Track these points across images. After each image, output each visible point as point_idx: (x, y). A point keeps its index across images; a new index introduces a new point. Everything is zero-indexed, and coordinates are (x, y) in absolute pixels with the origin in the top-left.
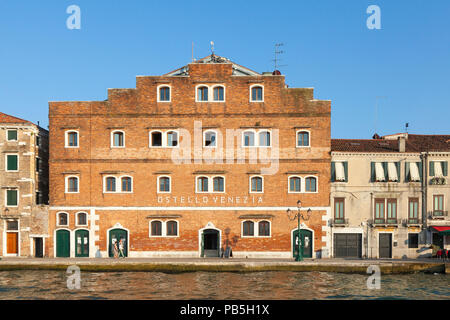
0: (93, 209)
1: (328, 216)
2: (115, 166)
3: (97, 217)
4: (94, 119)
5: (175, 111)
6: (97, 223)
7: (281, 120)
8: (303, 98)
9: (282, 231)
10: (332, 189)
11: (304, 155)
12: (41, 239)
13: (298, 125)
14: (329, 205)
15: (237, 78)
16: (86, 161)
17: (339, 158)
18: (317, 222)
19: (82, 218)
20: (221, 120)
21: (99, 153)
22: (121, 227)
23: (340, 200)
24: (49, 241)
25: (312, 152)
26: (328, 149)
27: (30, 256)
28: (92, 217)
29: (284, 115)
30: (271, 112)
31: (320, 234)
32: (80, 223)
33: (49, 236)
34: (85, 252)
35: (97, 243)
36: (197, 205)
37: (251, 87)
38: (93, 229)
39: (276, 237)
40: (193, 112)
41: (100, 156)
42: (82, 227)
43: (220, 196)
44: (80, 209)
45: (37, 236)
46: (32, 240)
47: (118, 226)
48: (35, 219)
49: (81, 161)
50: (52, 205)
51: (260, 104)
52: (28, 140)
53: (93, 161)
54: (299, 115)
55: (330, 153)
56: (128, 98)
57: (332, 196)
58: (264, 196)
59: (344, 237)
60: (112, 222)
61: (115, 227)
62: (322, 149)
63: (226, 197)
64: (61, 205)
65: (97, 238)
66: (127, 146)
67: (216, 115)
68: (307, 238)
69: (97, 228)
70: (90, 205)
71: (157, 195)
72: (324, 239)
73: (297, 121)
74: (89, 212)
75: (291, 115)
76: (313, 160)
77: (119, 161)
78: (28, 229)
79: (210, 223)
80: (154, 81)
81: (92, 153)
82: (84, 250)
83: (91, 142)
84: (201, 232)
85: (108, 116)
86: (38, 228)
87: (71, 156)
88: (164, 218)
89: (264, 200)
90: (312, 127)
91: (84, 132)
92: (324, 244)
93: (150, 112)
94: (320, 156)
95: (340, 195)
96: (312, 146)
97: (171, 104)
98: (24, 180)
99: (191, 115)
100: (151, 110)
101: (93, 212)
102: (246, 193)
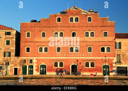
1: (115, 60)
2: (42, 44)
3: (36, 61)
4: (36, 28)
5: (62, 26)
6: (36, 63)
7: (98, 28)
8: (105, 21)
9: (99, 65)
10: (116, 51)
11: (106, 40)
12: (17, 68)
14: (115, 57)
15: (83, 15)
16: (33, 42)
17: (118, 41)
18: (111, 63)
19: (31, 61)
22: (44, 64)
23: (119, 55)
24: (20, 69)
25: (109, 39)
26: (114, 38)
27: (13, 74)
29: (99, 26)
30: (94, 25)
31: (112, 67)
33: (19, 67)
34: (32, 73)
35: (36, 70)
36: (70, 57)
37: (88, 17)
38: (35, 65)
39: (97, 68)
41: (38, 40)
42: (31, 64)
43: (77, 54)
44: (31, 58)
45: (16, 67)
46: (14, 69)
48: (15, 62)
49: (31, 42)
50: (21, 57)
51: (91, 23)
52: (14, 35)
53: (35, 42)
54: (104, 26)
55: (115, 39)
56: (47, 21)
57: (116, 53)
58: (92, 53)
60: (41, 62)
61: (42, 64)
62: (112, 38)
63: (80, 54)
64: (24, 57)
65: (36, 68)
66: (47, 37)
67: (76, 27)
69: (36, 64)
70: (34, 57)
71: (56, 53)
72: (114, 69)
74: (33, 59)
75: (101, 26)
76: (109, 41)
77: (43, 42)
78: (13, 65)
79: (74, 63)
80: (56, 16)
81: (35, 40)
82: (31, 72)
83: (34, 36)
84: (71, 66)
85: (40, 27)
86: (16, 65)
87: (28, 40)
88: (58, 61)
89: (92, 55)
90: (108, 30)
91: (32, 33)
94: (111, 40)
95: (119, 53)
96: (108, 37)
97: (61, 23)
98: (12, 48)
99: (68, 27)
100: (55, 25)
101: (35, 59)
102: (86, 53)
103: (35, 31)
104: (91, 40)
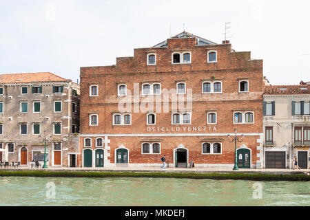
0: (106, 136)
1: (261, 140)
3: (109, 141)
4: (107, 77)
5: (158, 71)
6: (109, 145)
7: (229, 75)
8: (244, 58)
9: (230, 150)
10: (264, 121)
11: (244, 98)
12: (75, 155)
13: (240, 77)
14: (262, 132)
15: (199, 47)
16: (102, 104)
17: (268, 99)
18: (254, 144)
19: (100, 141)
20: (188, 76)
21: (110, 99)
22: (124, 148)
23: (269, 128)
24: (79, 157)
25: (250, 96)
26: (261, 93)
27: (68, 166)
28: (106, 141)
29: (231, 70)
30: (222, 69)
31: (256, 151)
32: (98, 145)
34: (101, 164)
35: (109, 158)
36: (172, 132)
37: (208, 52)
38: (107, 148)
39: (225, 154)
40: (170, 71)
41: (111, 101)
42: (99, 148)
44: (98, 136)
45: (72, 153)
46: (69, 156)
47: (122, 147)
48: (71, 143)
49: (99, 104)
50: (82, 134)
51: (214, 64)
52: (67, 93)
53: (106, 105)
54: (241, 70)
55: (262, 96)
56: (129, 63)
57: (264, 125)
58: (217, 126)
59: (273, 154)
60: (118, 144)
61: (120, 147)
62: (257, 93)
64: (87, 133)
65: (109, 155)
67: (185, 72)
68: (246, 155)
69: (109, 148)
70: (105, 133)
71: (147, 126)
72: (258, 155)
73: (240, 75)
74: (104, 137)
75: (235, 70)
76: (250, 101)
78: (67, 149)
79: (181, 144)
80: (145, 51)
81: (106, 100)
82: (100, 162)
83: (105, 93)
84: (175, 151)
85: (116, 75)
86: (73, 148)
87: (93, 101)
88: (151, 141)
89: (217, 128)
90: (250, 78)
91: (101, 86)
92: (259, 159)
93: (142, 72)
94: (256, 98)
95: (270, 125)
96: (250, 91)
97: (155, 66)
98: (65, 117)
99: (169, 73)
100: (143, 70)
101: (106, 138)
102: (205, 124)
103: (107, 82)
104: (215, 99)
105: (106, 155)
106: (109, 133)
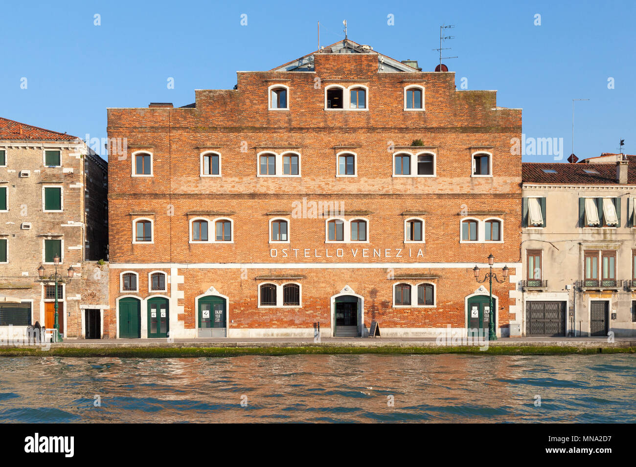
0: (174, 267)
1: (519, 277)
2: (207, 205)
3: (181, 279)
4: (175, 133)
5: (294, 124)
6: (180, 287)
7: (450, 137)
8: (482, 104)
9: (452, 298)
10: (524, 237)
11: (483, 189)
12: (98, 311)
13: (474, 144)
14: (520, 260)
15: (386, 76)
16: (164, 196)
17: (533, 192)
18: (503, 285)
19: (159, 280)
20: (362, 137)
21: (183, 184)
23: (535, 253)
24: (110, 314)
25: (495, 184)
26: (519, 180)
27: (81, 336)
28: (174, 279)
29: (454, 129)
30: (435, 125)
31: (507, 302)
33: (108, 307)
34: (163, 331)
35: (181, 317)
36: (328, 261)
37: (406, 88)
38: (175, 297)
39: (444, 307)
40: (322, 125)
41: (184, 189)
42: (158, 294)
43: (361, 247)
44: (156, 267)
45: (92, 307)
46: (83, 314)
47: (212, 291)
48: (89, 282)
49: (156, 196)
50: (114, 262)
51: (419, 114)
52: (77, 167)
53: (173, 196)
54: (476, 130)
55: (521, 185)
56: (225, 104)
57: (524, 247)
58: (425, 247)
59: (541, 307)
60: (203, 286)
61: (208, 293)
62: (509, 180)
63: (371, 248)
64: (128, 262)
65: (181, 310)
66: (225, 175)
67: (354, 130)
68: (487, 308)
69: (181, 295)
70: (171, 261)
71: (269, 246)
72: (512, 309)
73: (474, 139)
74: (169, 271)
75: (464, 130)
76: (496, 196)
77: (212, 196)
78: (78, 297)
79: (347, 286)
80: (263, 79)
81: (173, 185)
82: (160, 326)
83: (171, 169)
84: (333, 301)
85: (196, 130)
86: (93, 295)
87: (141, 188)
88: (280, 279)
89: (426, 252)
90: (495, 147)
91: (160, 154)
92: (513, 316)
93: (258, 125)
94: (506, 190)
95: (535, 246)
96: (494, 175)
97: (289, 115)
98: (71, 224)
99: (319, 130)
100: (260, 122)
101: (174, 272)
102: (399, 243)
103: (174, 146)
104: (421, 190)
105: (176, 310)
106: (181, 262)
